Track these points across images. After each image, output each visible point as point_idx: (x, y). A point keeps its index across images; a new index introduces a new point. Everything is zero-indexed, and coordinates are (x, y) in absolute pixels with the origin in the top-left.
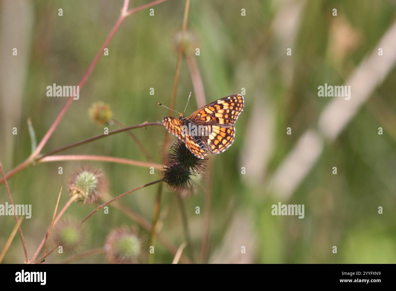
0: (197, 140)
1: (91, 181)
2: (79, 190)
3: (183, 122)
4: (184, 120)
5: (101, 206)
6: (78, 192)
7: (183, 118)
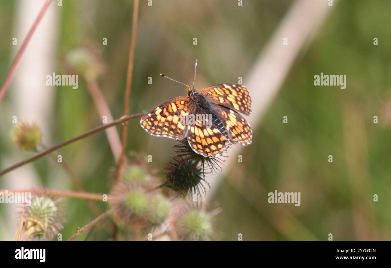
0: (216, 120)
1: (49, 208)
2: (36, 221)
3: (195, 98)
4: (195, 94)
5: (83, 228)
6: (35, 224)
7: (193, 92)
